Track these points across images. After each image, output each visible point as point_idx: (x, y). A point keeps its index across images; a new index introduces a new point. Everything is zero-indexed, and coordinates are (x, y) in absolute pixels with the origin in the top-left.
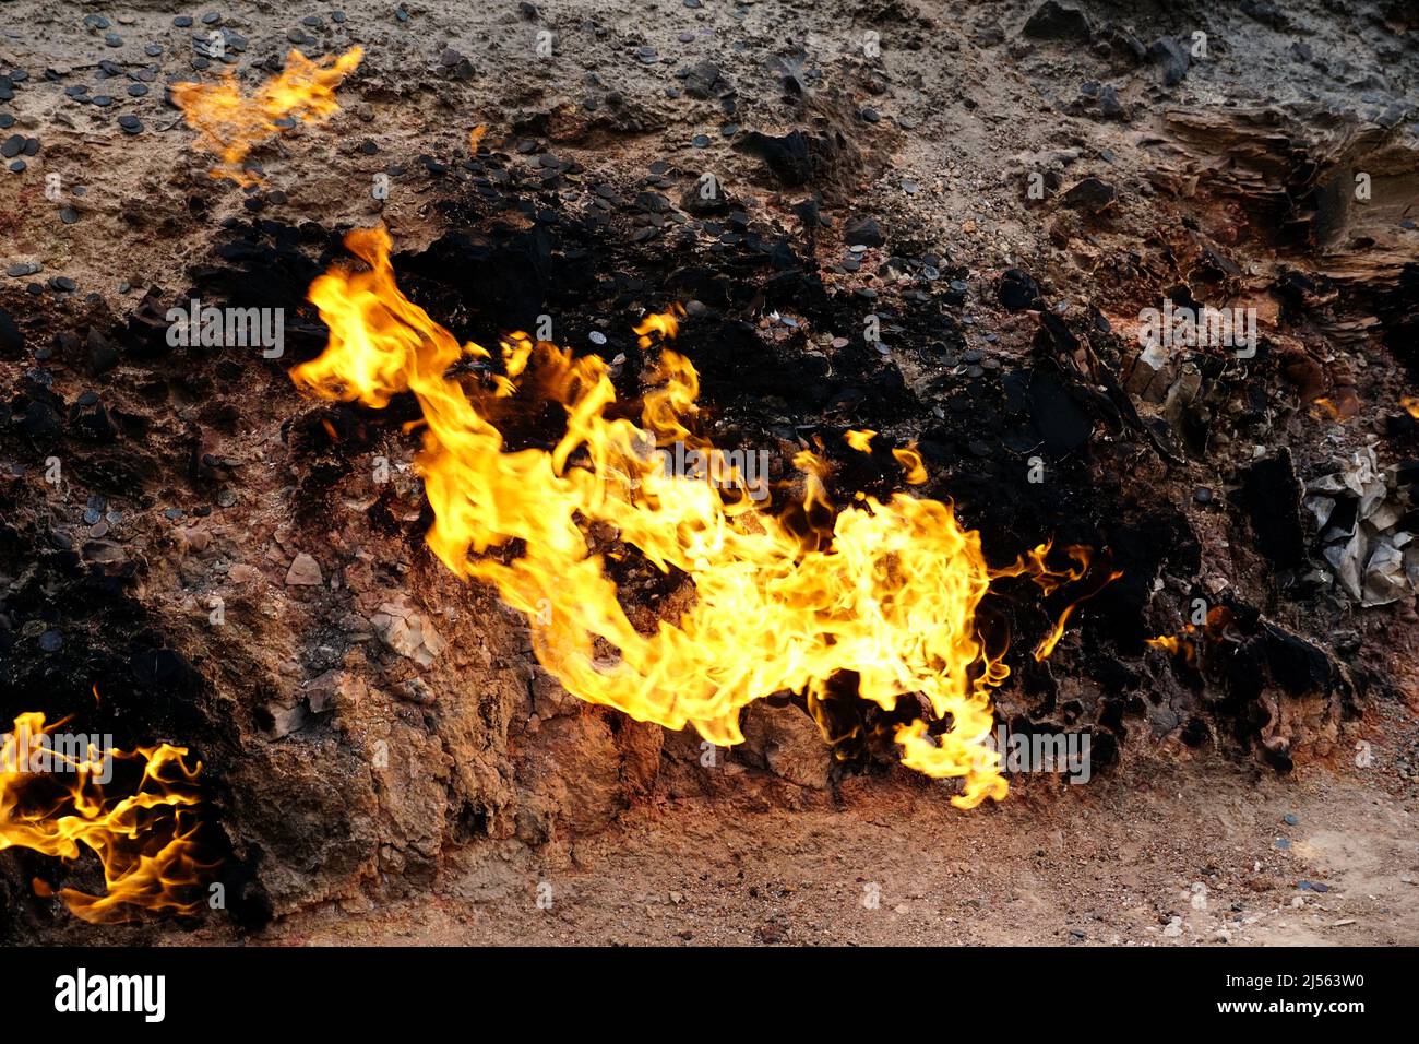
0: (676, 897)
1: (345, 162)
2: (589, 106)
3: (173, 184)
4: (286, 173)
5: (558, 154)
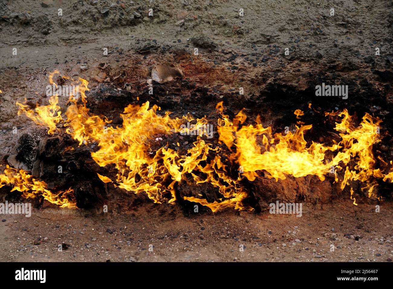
0: (341, 218)
1: (294, 73)
2: (344, 64)
3: (260, 76)
4: (282, 75)
5: (337, 73)
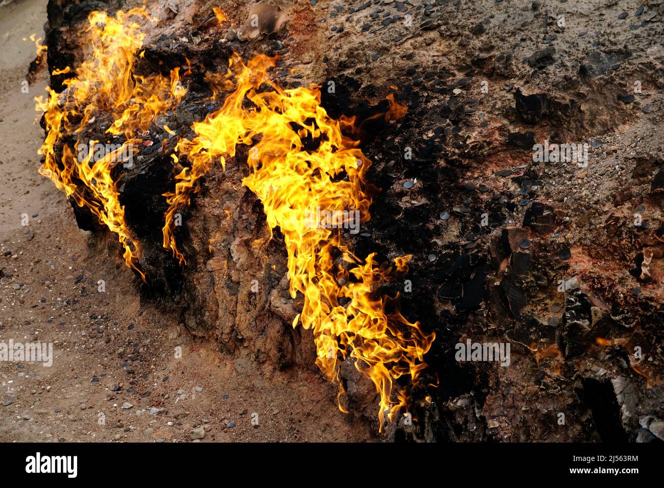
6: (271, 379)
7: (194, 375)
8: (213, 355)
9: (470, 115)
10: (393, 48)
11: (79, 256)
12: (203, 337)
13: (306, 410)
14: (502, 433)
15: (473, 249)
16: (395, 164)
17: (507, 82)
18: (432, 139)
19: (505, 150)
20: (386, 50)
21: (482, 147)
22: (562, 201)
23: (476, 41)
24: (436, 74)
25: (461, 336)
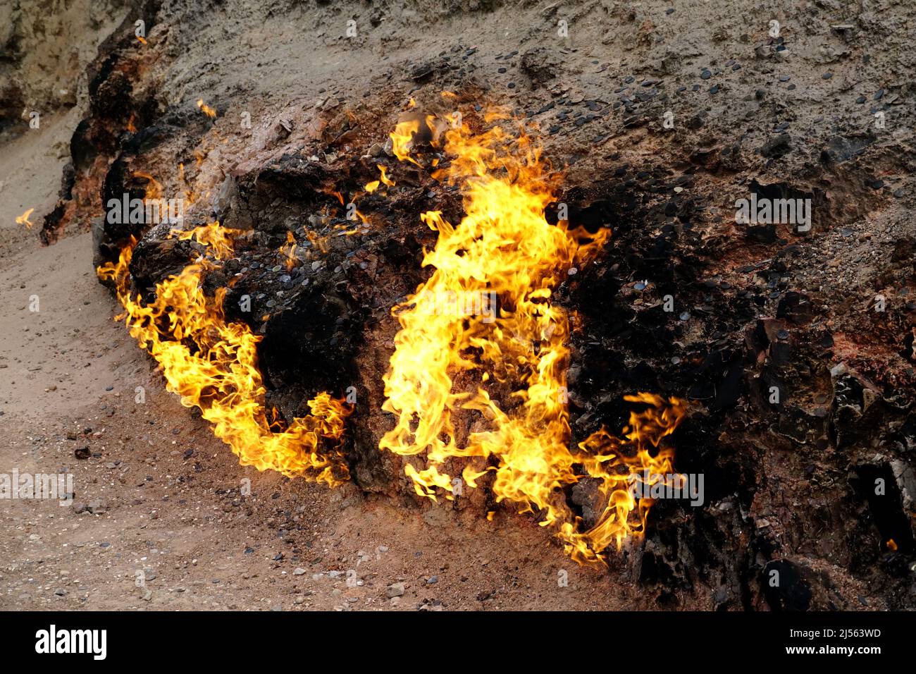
6: (472, 530)
7: (374, 536)
8: (393, 512)
9: (701, 211)
10: (593, 149)
11: (182, 429)
12: (380, 493)
13: (522, 556)
14: (773, 532)
15: (722, 346)
16: (619, 268)
17: (738, 175)
18: (660, 237)
19: (744, 246)
20: (583, 153)
21: (719, 243)
22: (817, 290)
23: (693, 136)
24: (650, 173)
25: (720, 435)
